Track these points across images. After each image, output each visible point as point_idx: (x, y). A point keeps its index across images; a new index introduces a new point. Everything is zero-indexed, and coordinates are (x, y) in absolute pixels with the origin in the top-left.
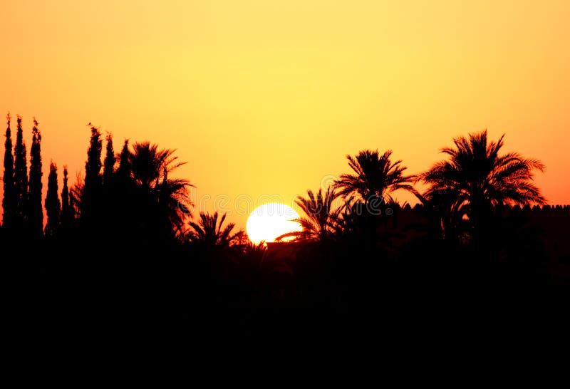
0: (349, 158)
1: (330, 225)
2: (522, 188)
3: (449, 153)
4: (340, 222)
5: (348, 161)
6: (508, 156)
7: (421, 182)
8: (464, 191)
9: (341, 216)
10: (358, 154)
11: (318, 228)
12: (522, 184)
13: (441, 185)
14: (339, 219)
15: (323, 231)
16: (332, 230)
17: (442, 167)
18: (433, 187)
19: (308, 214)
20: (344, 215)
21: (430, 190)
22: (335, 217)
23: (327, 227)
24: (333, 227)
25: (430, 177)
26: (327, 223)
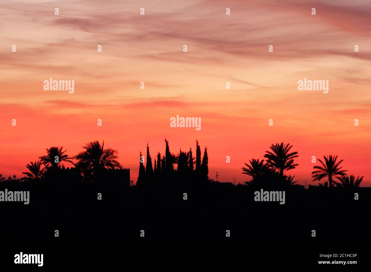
0: (47, 149)
1: (40, 175)
2: (114, 162)
3: (86, 148)
4: (43, 174)
5: (47, 151)
6: (108, 149)
7: (75, 159)
8: (92, 163)
9: (43, 172)
10: (50, 148)
11: (35, 177)
12: (114, 160)
13: (83, 160)
14: (43, 173)
15: (37, 177)
16: (40, 177)
17: (83, 154)
18: (80, 161)
19: (31, 171)
20: (45, 171)
21: (78, 162)
22: (41, 172)
23: (38, 176)
24: (40, 176)
25: (78, 157)
26: (38, 175)
